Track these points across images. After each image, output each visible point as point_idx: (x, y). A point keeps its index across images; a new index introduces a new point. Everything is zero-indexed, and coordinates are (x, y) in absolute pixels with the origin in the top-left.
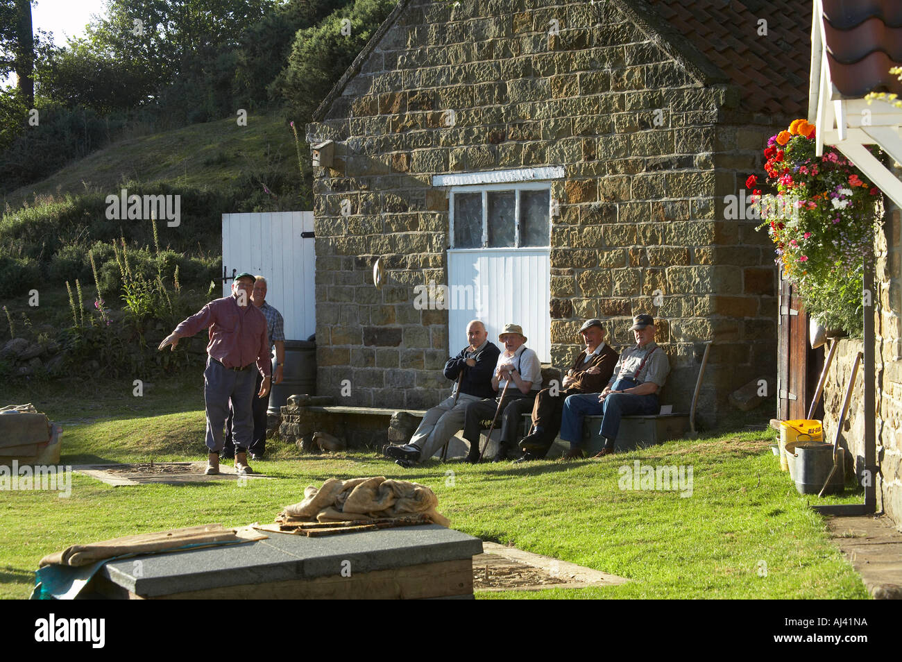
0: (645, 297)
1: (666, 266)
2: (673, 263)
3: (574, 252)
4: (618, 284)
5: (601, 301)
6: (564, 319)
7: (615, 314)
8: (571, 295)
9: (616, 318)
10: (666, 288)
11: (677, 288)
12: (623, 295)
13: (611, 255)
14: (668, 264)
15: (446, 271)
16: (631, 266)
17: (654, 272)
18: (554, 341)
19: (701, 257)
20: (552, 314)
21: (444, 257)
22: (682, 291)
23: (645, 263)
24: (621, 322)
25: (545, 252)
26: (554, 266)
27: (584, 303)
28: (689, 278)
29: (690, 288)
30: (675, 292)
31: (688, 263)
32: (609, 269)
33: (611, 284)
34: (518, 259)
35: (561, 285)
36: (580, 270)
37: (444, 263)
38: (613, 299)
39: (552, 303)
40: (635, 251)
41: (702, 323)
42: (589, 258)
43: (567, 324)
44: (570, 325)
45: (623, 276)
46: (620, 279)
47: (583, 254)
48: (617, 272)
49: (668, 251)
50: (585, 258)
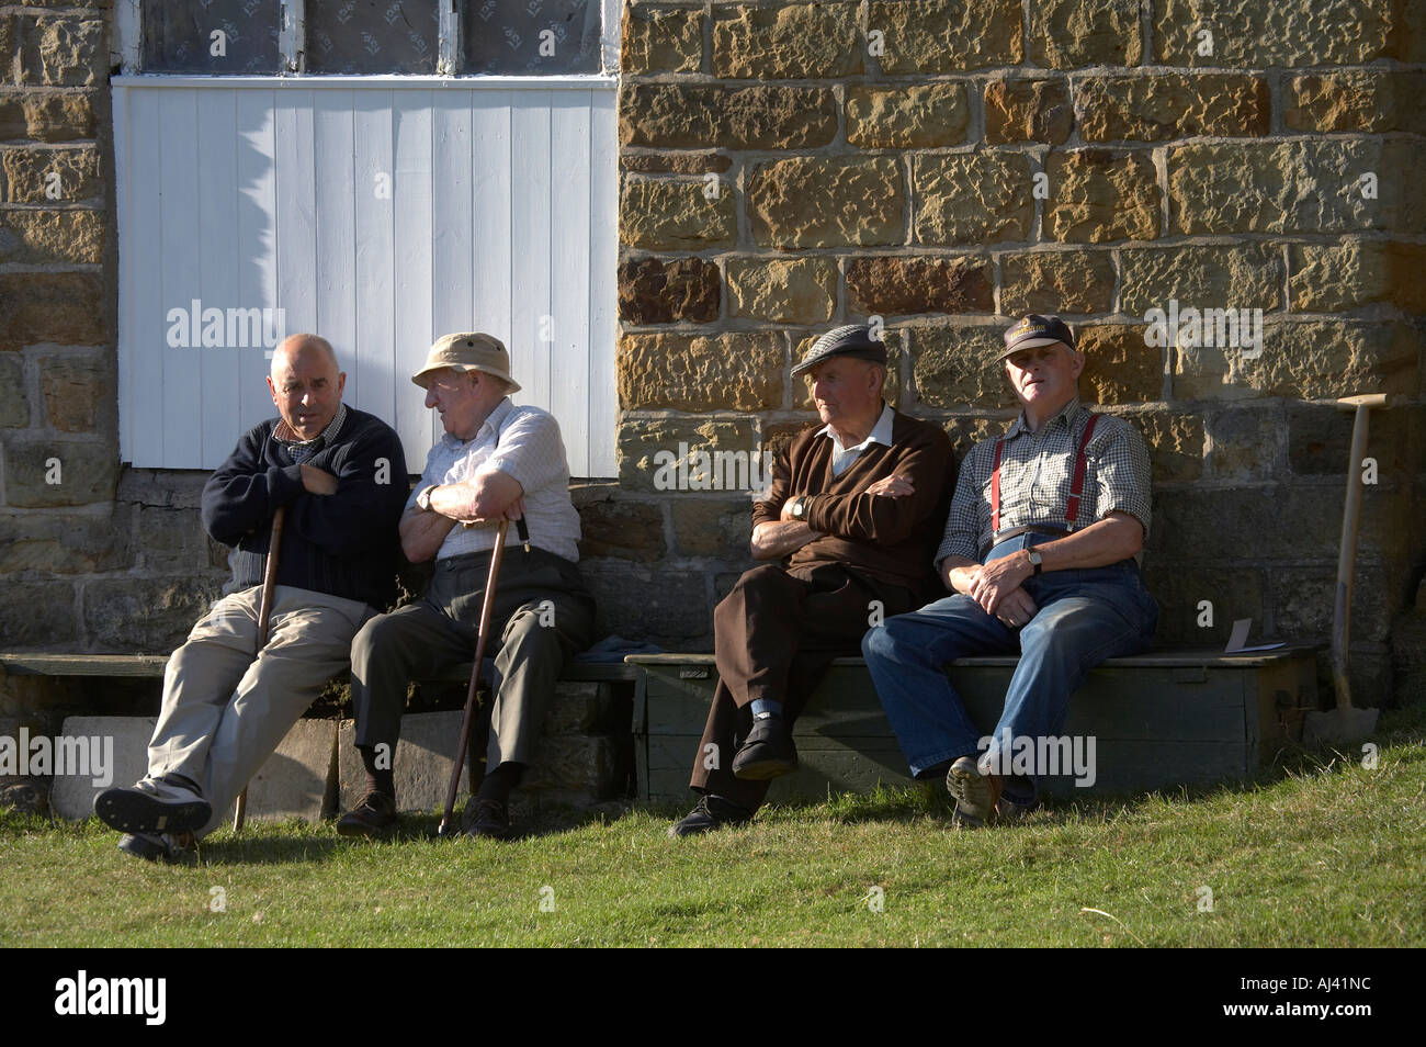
0: (1060, 246)
1: (1158, 139)
2: (1192, 129)
3: (728, 92)
4: (932, 206)
5: (852, 266)
6: (683, 327)
7: (916, 306)
8: (716, 242)
9: (922, 322)
10: (1158, 219)
11: (1210, 214)
12: (961, 241)
13: (907, 105)
14: (1167, 132)
15: (106, 153)
16: (995, 139)
17: (1100, 160)
18: (633, 398)
19: (1323, 106)
20: (628, 311)
21: (101, 104)
22: (1233, 225)
23: (1058, 127)
24: (943, 337)
25: (591, 95)
26: (639, 140)
27: (779, 272)
28: (1268, 178)
29: (1267, 213)
30: (1199, 228)
31: (1262, 127)
32: (896, 151)
33: (901, 205)
34: (460, 117)
35: (672, 210)
36: (757, 156)
37: (98, 124)
38: (910, 253)
39: (628, 272)
40: (1017, 91)
41: (1325, 335)
42: (803, 111)
43: (697, 345)
44: (714, 350)
45: (960, 177)
46: (944, 187)
47: (773, 99)
48: (930, 162)
49: (1167, 89)
50: (782, 114)
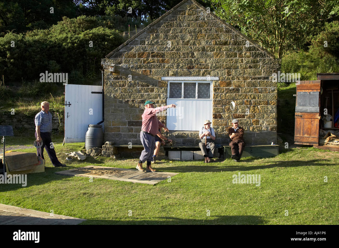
0: (251, 113)
2: (262, 104)
3: (222, 100)
4: (240, 110)
5: (233, 114)
6: (218, 119)
8: (221, 112)
10: (259, 111)
11: (263, 111)
12: (243, 113)
13: (238, 102)
14: (259, 105)
16: (245, 105)
17: (254, 107)
18: (214, 125)
19: (272, 103)
20: (214, 118)
22: (265, 112)
23: (251, 104)
24: (241, 120)
25: (211, 100)
26: (215, 104)
27: (227, 115)
28: (268, 108)
29: (268, 111)
30: (262, 112)
31: (267, 105)
32: (237, 105)
33: (237, 110)
35: (218, 110)
36: (225, 105)
37: (166, 102)
38: (238, 113)
39: (214, 114)
40: (247, 101)
41: (273, 120)
43: (220, 120)
45: (243, 108)
46: (241, 108)
47: (226, 101)
48: (240, 106)
49: (260, 101)
50: (227, 102)
